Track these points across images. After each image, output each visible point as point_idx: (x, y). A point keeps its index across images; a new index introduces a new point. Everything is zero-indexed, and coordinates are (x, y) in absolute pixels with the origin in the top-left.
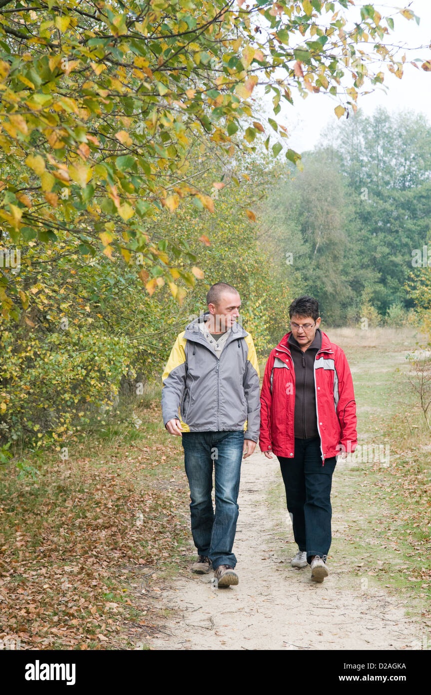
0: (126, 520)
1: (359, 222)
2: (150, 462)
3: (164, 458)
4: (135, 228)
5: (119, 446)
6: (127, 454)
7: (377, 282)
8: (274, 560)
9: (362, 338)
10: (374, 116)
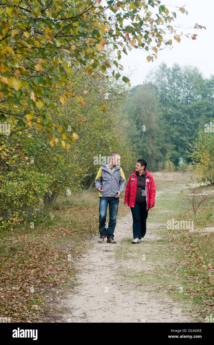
0: (44, 264)
1: (165, 120)
2: (57, 236)
3: (65, 234)
4: (45, 114)
5: (42, 228)
6: (46, 232)
7: (174, 149)
8: (117, 284)
9: (166, 177)
10: (173, 68)
